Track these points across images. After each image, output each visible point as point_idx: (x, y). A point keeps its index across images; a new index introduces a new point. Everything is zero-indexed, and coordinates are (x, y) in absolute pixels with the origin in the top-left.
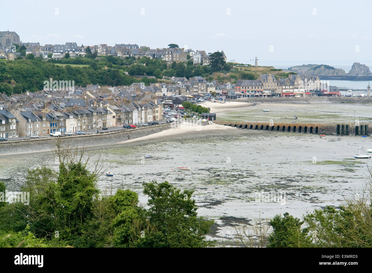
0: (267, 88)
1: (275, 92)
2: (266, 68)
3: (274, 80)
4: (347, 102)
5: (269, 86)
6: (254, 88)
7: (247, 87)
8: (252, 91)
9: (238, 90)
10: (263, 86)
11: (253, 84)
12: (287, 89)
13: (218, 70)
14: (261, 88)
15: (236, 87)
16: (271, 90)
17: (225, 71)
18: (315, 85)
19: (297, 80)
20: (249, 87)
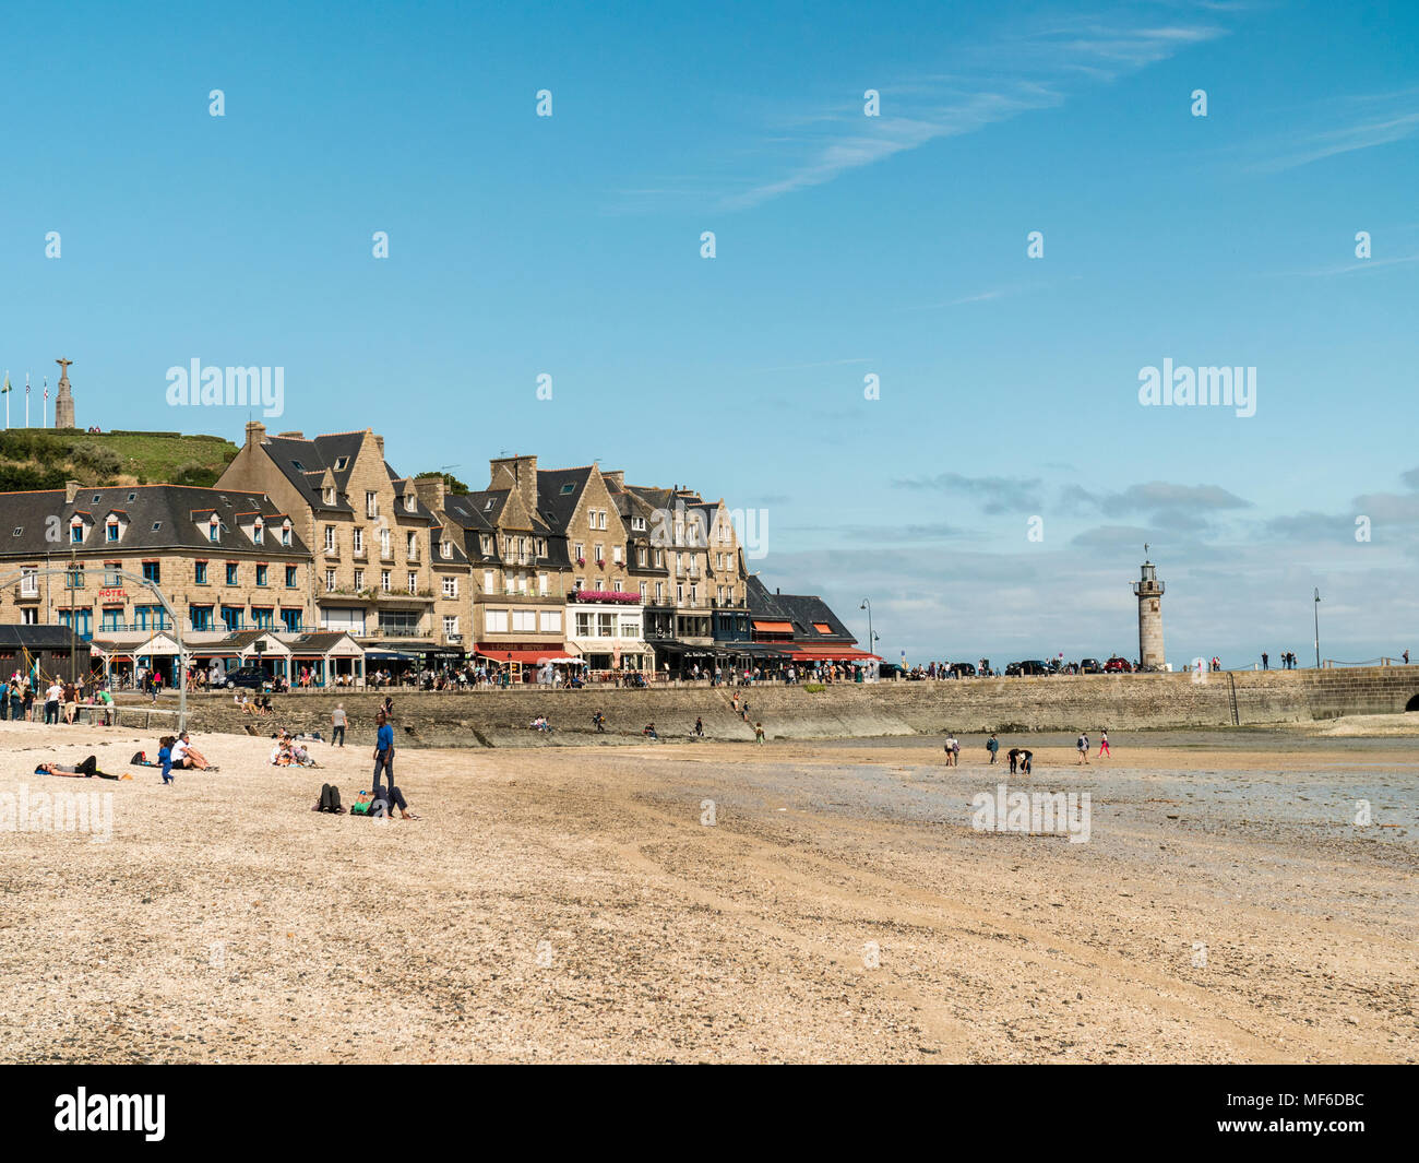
0: (347, 581)
3: (400, 500)
5: (364, 560)
7: (134, 568)
10: (309, 560)
11: (205, 529)
12: (518, 600)
14: (290, 582)
18: (710, 573)
19: (582, 520)
20: (167, 564)
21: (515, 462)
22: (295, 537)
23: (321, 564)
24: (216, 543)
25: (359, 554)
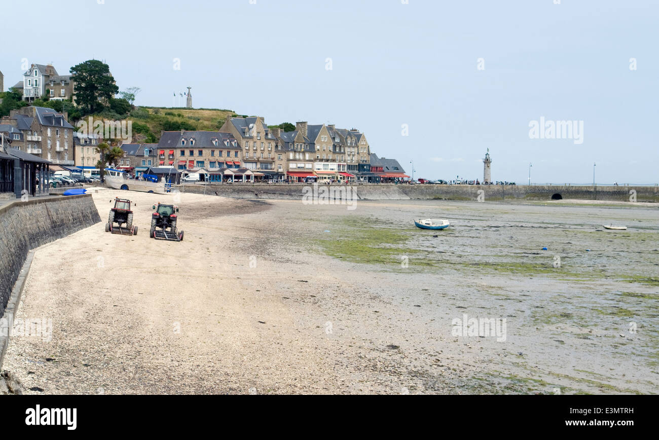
0: (251, 155)
1: (269, 167)
2: (219, 113)
3: (267, 134)
4: (448, 196)
5: (256, 150)
6: (217, 152)
7: (196, 152)
8: (212, 163)
9: (167, 161)
10: (241, 150)
11: (214, 142)
12: (299, 160)
13: (96, 110)
14: (236, 156)
15: (159, 152)
16: (262, 163)
17: (115, 114)
18: (358, 153)
19: (320, 139)
20: (204, 151)
21: (301, 123)
22: (238, 144)
23: (244, 151)
24: (216, 146)
25: (255, 148)
